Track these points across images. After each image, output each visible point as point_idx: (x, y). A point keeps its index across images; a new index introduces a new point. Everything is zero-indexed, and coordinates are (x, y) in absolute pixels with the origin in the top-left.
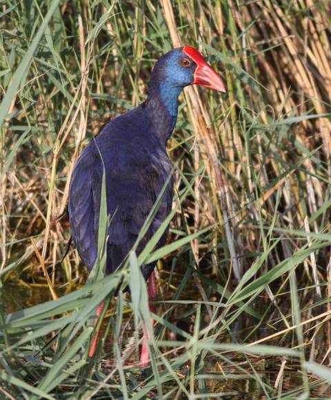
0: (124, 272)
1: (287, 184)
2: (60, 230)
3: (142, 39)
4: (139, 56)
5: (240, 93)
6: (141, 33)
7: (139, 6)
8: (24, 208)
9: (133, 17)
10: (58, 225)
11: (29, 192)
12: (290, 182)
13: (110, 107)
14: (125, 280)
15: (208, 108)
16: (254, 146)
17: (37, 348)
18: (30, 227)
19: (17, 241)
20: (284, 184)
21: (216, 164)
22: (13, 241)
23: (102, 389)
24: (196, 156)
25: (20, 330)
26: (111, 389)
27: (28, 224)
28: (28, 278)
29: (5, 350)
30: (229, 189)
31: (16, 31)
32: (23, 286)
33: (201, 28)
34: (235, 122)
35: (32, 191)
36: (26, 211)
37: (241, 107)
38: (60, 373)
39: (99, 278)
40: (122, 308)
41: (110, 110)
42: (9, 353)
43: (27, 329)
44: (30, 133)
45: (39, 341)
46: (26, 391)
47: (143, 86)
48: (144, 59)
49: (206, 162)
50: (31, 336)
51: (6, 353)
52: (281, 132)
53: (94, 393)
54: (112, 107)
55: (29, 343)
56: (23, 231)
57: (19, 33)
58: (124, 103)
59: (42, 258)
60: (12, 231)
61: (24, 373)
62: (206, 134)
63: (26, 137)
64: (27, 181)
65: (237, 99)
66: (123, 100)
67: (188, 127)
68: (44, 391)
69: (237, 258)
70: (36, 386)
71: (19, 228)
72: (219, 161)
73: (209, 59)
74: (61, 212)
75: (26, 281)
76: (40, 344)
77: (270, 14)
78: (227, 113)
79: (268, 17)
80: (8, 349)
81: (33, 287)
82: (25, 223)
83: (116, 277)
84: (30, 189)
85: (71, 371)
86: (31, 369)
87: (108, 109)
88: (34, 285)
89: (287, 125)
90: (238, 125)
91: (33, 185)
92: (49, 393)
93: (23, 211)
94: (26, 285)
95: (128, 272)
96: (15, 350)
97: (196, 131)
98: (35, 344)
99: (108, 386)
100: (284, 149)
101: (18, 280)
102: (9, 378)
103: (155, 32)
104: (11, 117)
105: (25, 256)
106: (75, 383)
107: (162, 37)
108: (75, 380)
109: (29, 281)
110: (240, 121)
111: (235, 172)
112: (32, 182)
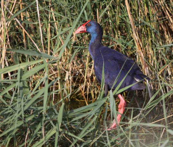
0: (108, 97)
1: (169, 67)
2: (90, 82)
3: (119, 17)
4: (118, 23)
5: (153, 35)
6: (119, 15)
7: (118, 5)
8: (79, 74)
9: (116, 9)
10: (90, 80)
11: (80, 68)
12: (170, 66)
13: (108, 40)
14: (108, 100)
15: (141, 41)
16: (158, 54)
17: (79, 123)
18: (80, 81)
19: (75, 85)
20: (168, 67)
21: (144, 60)
22: (74, 85)
23: (100, 137)
24: (137, 57)
25: (73, 117)
26: (103, 137)
27: (80, 79)
28: (79, 98)
29: (67, 124)
30: (148, 68)
31: (75, 13)
32: (77, 101)
33: (140, 13)
34: (151, 45)
35: (81, 68)
36: (79, 75)
37: (153, 41)
38: (86, 131)
39: (100, 99)
40: (107, 109)
41: (108, 41)
42: (69, 125)
43: (75, 116)
44: (80, 48)
45: (79, 120)
46: (74, 137)
47: (120, 33)
48: (119, 24)
49: (141, 59)
50: (77, 119)
51: (68, 124)
52: (167, 49)
53: (98, 138)
54: (109, 40)
55: (76, 121)
56: (78, 82)
57: (76, 14)
58: (112, 39)
59: (83, 91)
60: (74, 82)
61: (74, 131)
62: (140, 49)
63: (78, 50)
64: (80, 65)
65: (152, 37)
66: (112, 37)
67: (135, 47)
68: (80, 137)
69: (151, 92)
70: (77, 136)
71: (77, 81)
72: (145, 59)
73: (142, 24)
74: (90, 76)
75: (78, 99)
76: (80, 122)
77: (164, 8)
78: (148, 42)
79: (164, 10)
80: (68, 123)
81: (81, 101)
82: (79, 79)
83: (105, 99)
84: (80, 67)
85: (90, 131)
86: (77, 130)
87: (107, 41)
88: (81, 100)
89: (169, 47)
90: (152, 46)
91: (81, 66)
92: (82, 138)
93: (78, 75)
94: (78, 100)
95: (109, 97)
96: (71, 123)
97: (137, 48)
98: (78, 121)
99: (102, 136)
100: (168, 55)
101: (75, 99)
102: (68, 133)
103: (124, 15)
104: (74, 43)
105: (78, 91)
106: (91, 135)
107: (126, 16)
108: (92, 134)
109: (80, 99)
110: (152, 45)
111: (151, 63)
112: (81, 65)
